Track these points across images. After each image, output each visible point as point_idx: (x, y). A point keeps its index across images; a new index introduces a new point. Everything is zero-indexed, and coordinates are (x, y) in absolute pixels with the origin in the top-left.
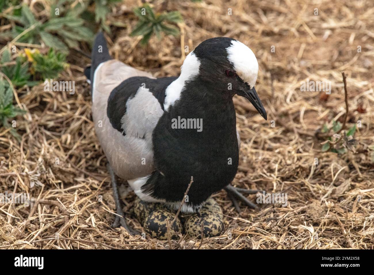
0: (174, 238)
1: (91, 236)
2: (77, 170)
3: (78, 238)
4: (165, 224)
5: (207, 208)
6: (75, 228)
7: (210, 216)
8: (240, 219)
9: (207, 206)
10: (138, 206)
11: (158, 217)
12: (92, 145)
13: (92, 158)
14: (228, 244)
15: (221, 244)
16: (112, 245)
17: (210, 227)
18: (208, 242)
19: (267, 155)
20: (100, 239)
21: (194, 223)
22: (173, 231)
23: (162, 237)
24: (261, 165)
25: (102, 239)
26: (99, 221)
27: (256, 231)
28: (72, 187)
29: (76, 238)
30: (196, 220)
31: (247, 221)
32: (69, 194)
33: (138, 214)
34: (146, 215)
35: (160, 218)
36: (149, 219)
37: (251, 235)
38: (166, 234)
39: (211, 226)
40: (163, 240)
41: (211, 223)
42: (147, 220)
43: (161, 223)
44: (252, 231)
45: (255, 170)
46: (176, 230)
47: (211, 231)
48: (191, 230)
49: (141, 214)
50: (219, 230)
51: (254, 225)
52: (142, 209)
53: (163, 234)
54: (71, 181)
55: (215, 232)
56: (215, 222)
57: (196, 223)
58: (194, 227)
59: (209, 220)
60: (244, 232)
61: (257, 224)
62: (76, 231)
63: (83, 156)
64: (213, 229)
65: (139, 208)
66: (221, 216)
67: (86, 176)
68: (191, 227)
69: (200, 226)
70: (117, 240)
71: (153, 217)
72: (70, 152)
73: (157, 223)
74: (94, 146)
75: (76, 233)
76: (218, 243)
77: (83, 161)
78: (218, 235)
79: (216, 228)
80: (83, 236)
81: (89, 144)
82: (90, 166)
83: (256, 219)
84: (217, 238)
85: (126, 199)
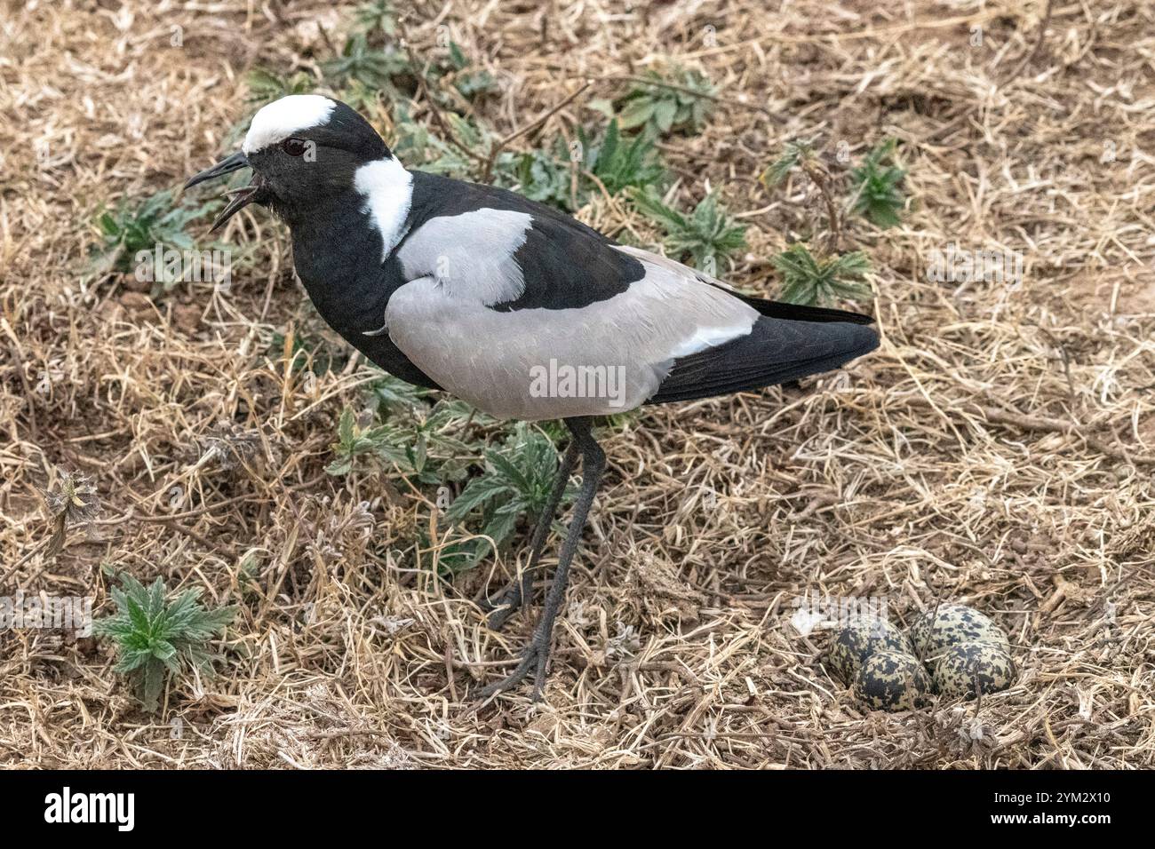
0: (919, 704)
1: (752, 722)
2: (704, 593)
3: (728, 729)
4: (897, 680)
5: (977, 635)
6: (717, 709)
7: (984, 651)
8: (1044, 648)
9: (976, 630)
10: (836, 648)
11: (880, 667)
12: (726, 539)
13: (730, 566)
14: (1029, 703)
15: (1016, 704)
16: (797, 735)
17: (988, 673)
18: (988, 706)
19: (1079, 513)
20: (772, 726)
21: (954, 670)
22: (915, 691)
23: (894, 706)
24: (1069, 536)
25: (775, 725)
26: (764, 689)
27: (1081, 670)
28: (699, 629)
29: (723, 730)
30: (957, 665)
31: (1058, 651)
32: (697, 643)
33: (839, 666)
34: (856, 664)
35: (884, 668)
36: (863, 674)
37: (1072, 680)
38: (902, 699)
39: (990, 670)
40: (896, 711)
41: (988, 664)
42: (858, 675)
43: (889, 678)
44: (1073, 671)
45: (1060, 546)
46: (921, 688)
47: (992, 680)
48: (950, 685)
49: (844, 666)
50: (1007, 676)
51: (1075, 657)
52: (844, 654)
53: (895, 700)
54: (695, 617)
55: (999, 681)
56: (996, 662)
57: (959, 669)
58: (956, 677)
59: (985, 660)
60: (1057, 675)
61: (1078, 656)
62: (719, 716)
63: (712, 563)
64: (995, 676)
65: (838, 654)
66: (1006, 648)
67: (724, 602)
68: (950, 678)
69: (969, 674)
70: (805, 723)
71: (870, 669)
72: (686, 559)
73: (880, 680)
74: (731, 541)
75: (721, 721)
76: (1009, 703)
77: (713, 574)
78: (1006, 687)
79: (1000, 673)
80: (737, 725)
81: (720, 539)
82: (729, 580)
83: (1077, 645)
84: (1004, 694)
85: (811, 638)
